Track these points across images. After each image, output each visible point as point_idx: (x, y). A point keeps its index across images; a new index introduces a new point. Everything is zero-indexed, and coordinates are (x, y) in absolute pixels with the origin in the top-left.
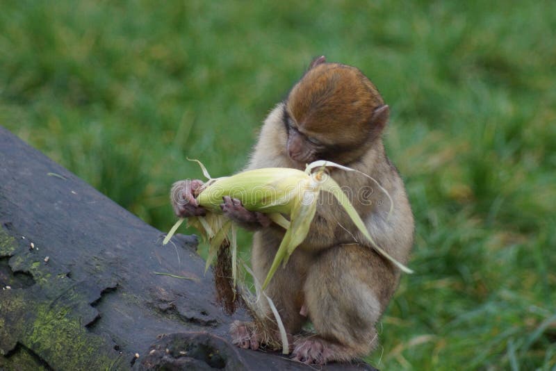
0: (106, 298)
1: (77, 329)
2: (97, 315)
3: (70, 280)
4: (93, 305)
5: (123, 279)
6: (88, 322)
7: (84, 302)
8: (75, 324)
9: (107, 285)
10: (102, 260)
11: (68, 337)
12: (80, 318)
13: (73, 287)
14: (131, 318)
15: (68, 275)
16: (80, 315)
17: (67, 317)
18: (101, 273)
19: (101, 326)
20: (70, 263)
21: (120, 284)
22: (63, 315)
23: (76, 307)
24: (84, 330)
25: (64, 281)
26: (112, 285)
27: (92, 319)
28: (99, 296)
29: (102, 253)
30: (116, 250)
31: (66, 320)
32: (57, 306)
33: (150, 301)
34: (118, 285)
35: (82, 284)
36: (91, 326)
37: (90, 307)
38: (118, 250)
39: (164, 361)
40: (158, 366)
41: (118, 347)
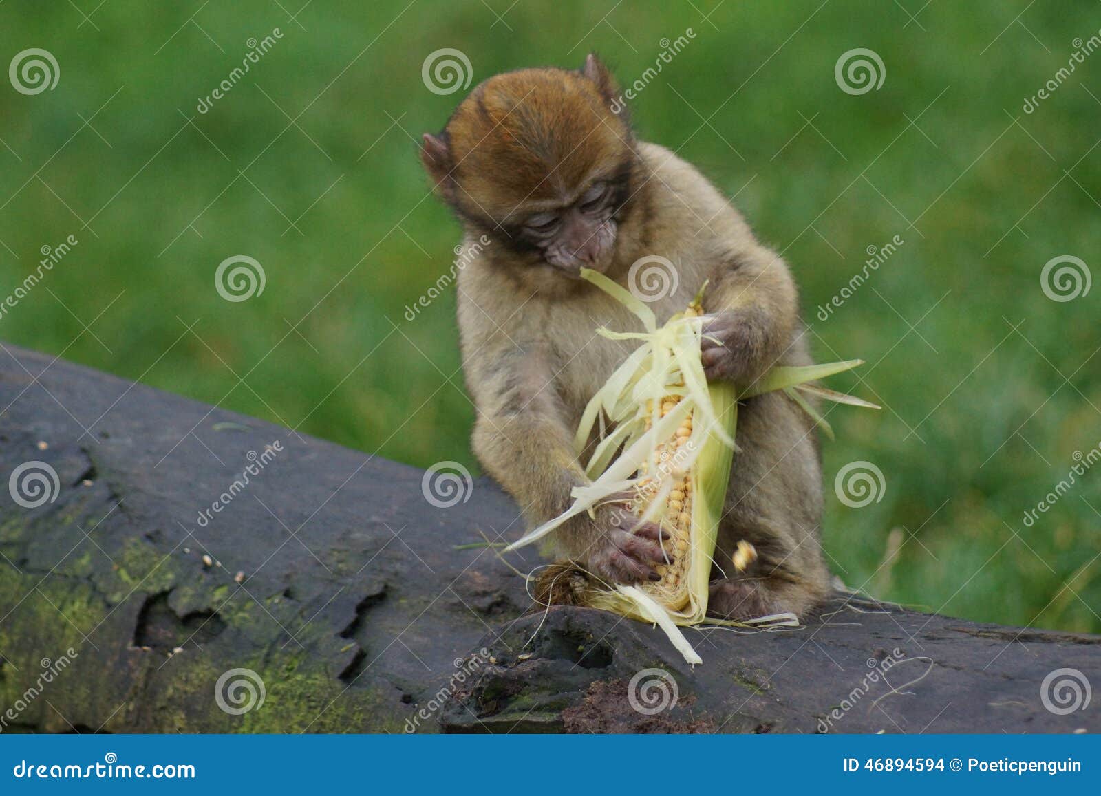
0: (369, 617)
1: (322, 688)
2: (356, 651)
3: (292, 602)
4: (347, 634)
5: (396, 574)
6: (341, 670)
7: (327, 635)
8: (319, 680)
9: (366, 592)
10: (346, 551)
11: (310, 707)
12: (326, 664)
13: (301, 612)
14: (425, 640)
15: (287, 594)
16: (325, 659)
17: (300, 670)
18: (349, 574)
19: (368, 669)
20: (286, 572)
21: (391, 584)
22: (292, 669)
23: (313, 647)
24: (338, 684)
25: (280, 606)
26: (376, 589)
27: (348, 661)
28: (352, 616)
29: (344, 538)
30: (373, 526)
31: (299, 677)
32: (277, 656)
33: (457, 598)
34: (386, 587)
35: (318, 601)
36: (349, 674)
37: (342, 640)
38: (375, 524)
39: (487, 676)
40: (480, 689)
41: (410, 697)
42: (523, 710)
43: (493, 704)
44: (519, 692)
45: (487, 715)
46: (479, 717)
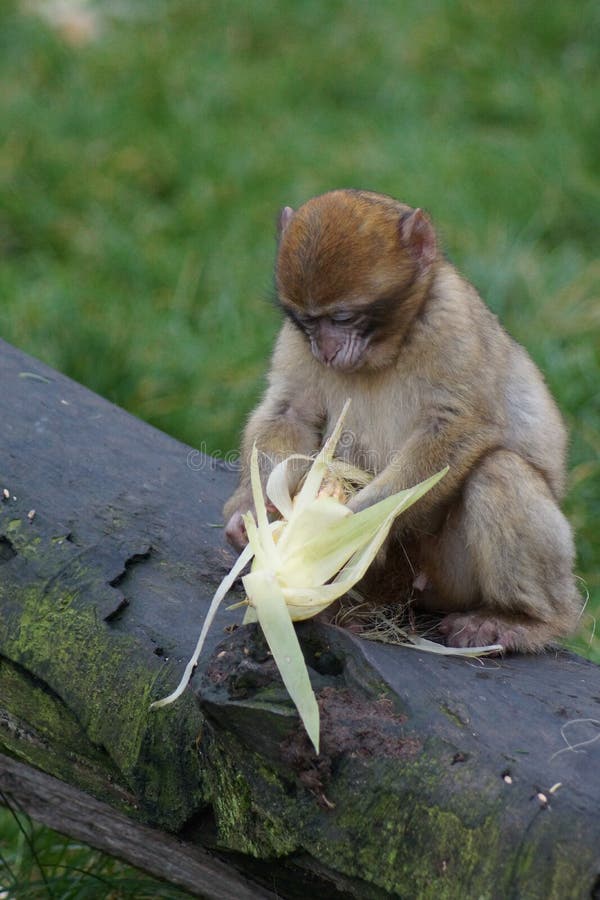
0: (134, 572)
1: (90, 625)
2: (121, 599)
3: (73, 546)
4: (115, 584)
5: (160, 539)
6: (108, 613)
7: (99, 580)
8: (88, 618)
9: (134, 551)
10: (121, 510)
11: (77, 639)
12: (95, 606)
13: (80, 556)
14: (179, 602)
15: (69, 538)
16: (95, 602)
17: (72, 606)
18: (121, 531)
19: (130, 619)
20: (70, 518)
21: (154, 547)
22: (66, 603)
23: (86, 589)
24: (104, 626)
25: (63, 548)
26: (143, 550)
27: (114, 608)
28: (122, 569)
29: (121, 498)
30: (144, 492)
31: (72, 612)
32: (55, 589)
33: (206, 572)
34: (151, 549)
35: (94, 550)
36: (114, 619)
37: (111, 588)
38: (147, 491)
39: (243, 668)
40: (234, 677)
41: (162, 650)
42: (267, 701)
43: (243, 691)
44: (266, 686)
45: (238, 699)
46: (230, 699)
